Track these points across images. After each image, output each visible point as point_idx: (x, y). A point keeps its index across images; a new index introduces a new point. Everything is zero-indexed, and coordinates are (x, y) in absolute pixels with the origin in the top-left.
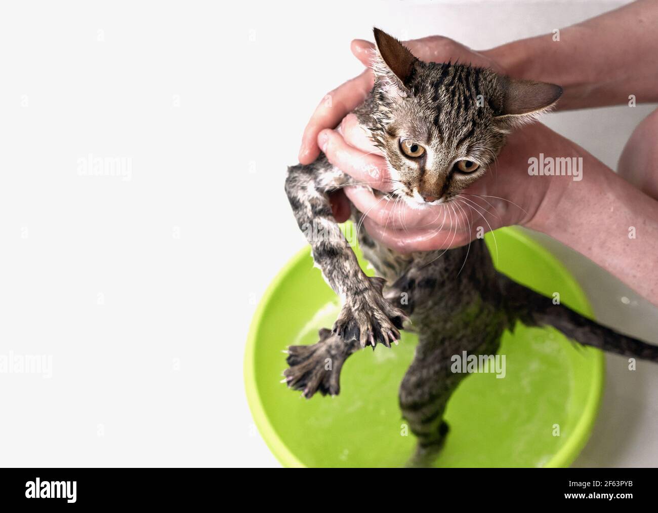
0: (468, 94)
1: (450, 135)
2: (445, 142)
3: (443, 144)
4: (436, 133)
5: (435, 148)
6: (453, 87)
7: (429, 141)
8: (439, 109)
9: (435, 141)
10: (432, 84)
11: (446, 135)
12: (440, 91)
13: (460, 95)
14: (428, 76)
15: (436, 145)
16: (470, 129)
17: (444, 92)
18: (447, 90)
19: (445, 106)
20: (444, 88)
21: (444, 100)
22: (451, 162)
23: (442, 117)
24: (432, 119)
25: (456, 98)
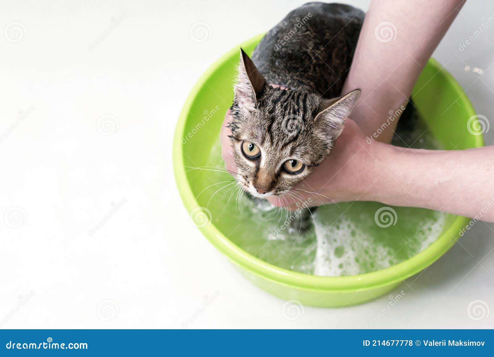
0: (296, 107)
1: (279, 140)
2: (274, 146)
3: (273, 147)
4: (268, 137)
5: (267, 150)
6: (286, 103)
7: (262, 143)
8: (273, 120)
9: (267, 144)
10: (273, 101)
11: (275, 141)
12: (276, 107)
13: (290, 110)
14: (272, 95)
15: (268, 147)
16: (295, 136)
17: (280, 107)
18: (282, 106)
19: (278, 118)
20: (279, 105)
21: (278, 113)
22: (278, 162)
23: (275, 125)
24: (266, 127)
25: (287, 112)
